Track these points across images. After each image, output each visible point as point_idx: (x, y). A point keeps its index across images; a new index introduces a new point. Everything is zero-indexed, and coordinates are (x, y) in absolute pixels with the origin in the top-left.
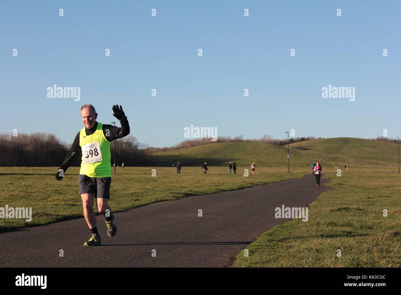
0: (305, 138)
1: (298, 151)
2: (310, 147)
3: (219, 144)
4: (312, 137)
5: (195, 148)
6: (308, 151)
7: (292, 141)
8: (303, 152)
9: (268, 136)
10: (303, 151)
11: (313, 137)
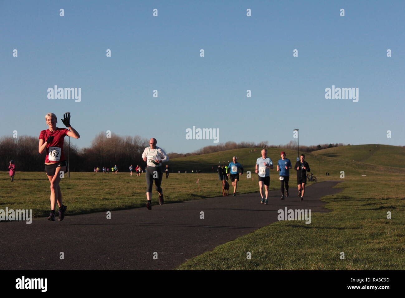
0: (333, 144)
1: (324, 158)
2: (338, 154)
3: (242, 149)
4: (340, 144)
5: (216, 153)
6: (335, 158)
7: (319, 147)
8: (330, 159)
9: (294, 142)
10: (329, 157)
11: (342, 144)
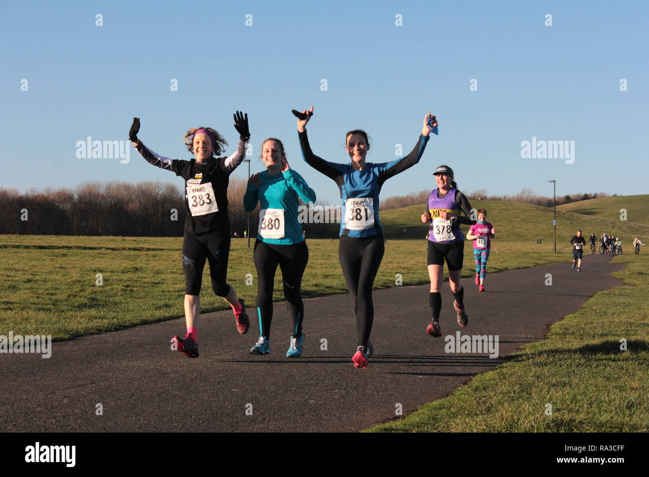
0: (590, 195)
1: (577, 216)
2: (598, 210)
4: (601, 194)
5: (406, 208)
6: (594, 217)
7: (568, 199)
8: (586, 217)
9: (528, 191)
10: (586, 216)
11: (604, 193)
